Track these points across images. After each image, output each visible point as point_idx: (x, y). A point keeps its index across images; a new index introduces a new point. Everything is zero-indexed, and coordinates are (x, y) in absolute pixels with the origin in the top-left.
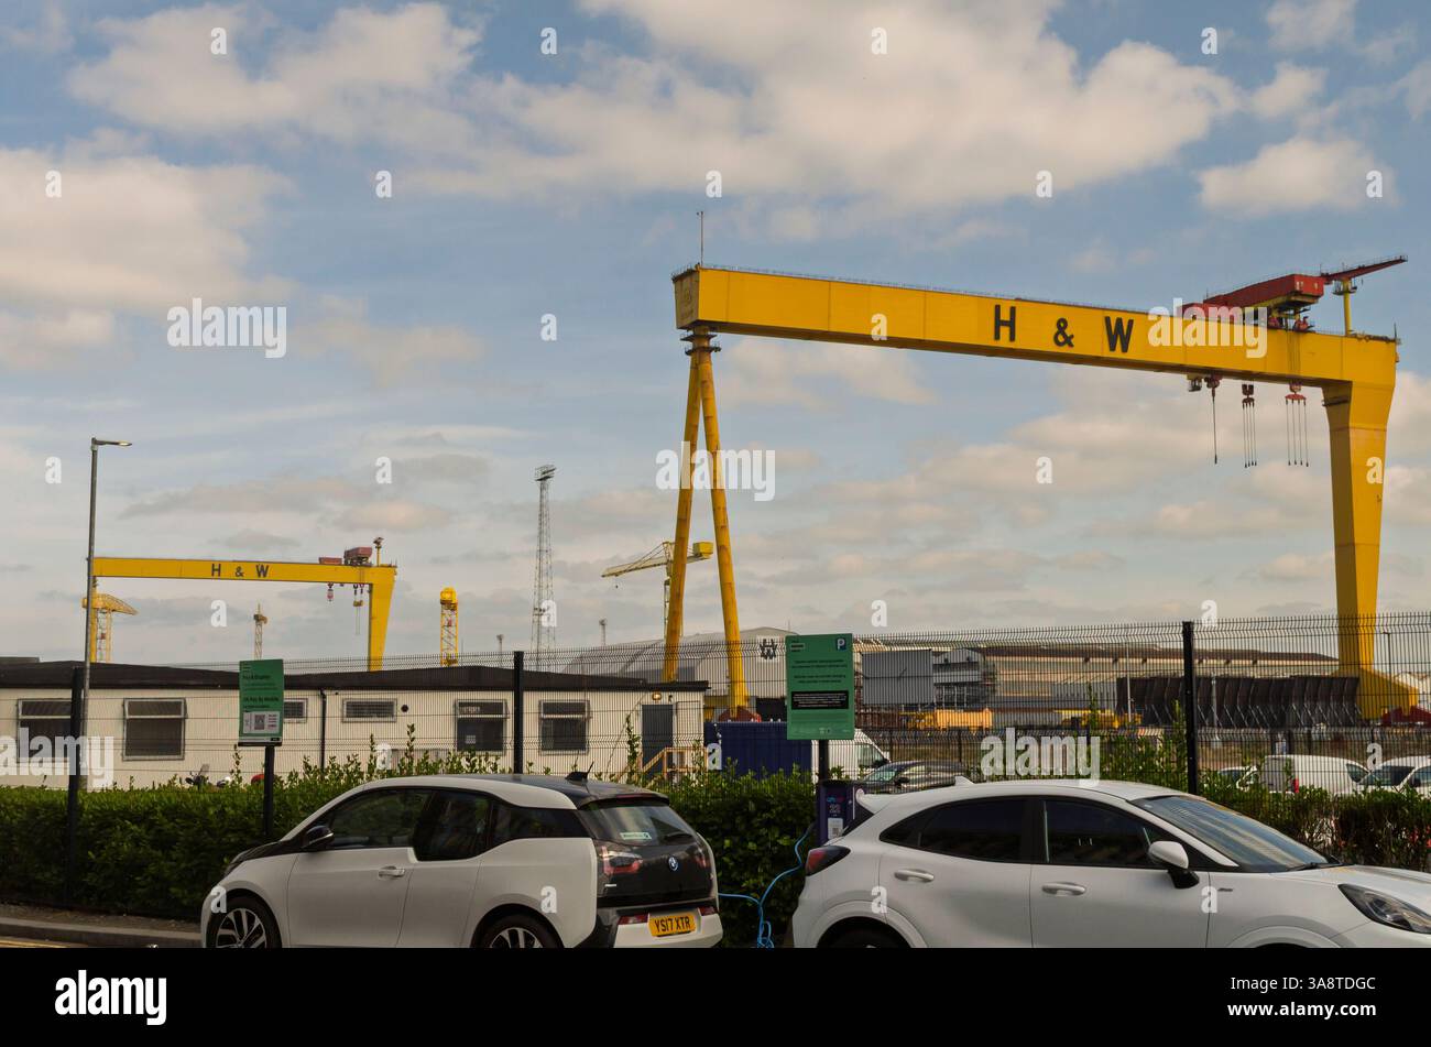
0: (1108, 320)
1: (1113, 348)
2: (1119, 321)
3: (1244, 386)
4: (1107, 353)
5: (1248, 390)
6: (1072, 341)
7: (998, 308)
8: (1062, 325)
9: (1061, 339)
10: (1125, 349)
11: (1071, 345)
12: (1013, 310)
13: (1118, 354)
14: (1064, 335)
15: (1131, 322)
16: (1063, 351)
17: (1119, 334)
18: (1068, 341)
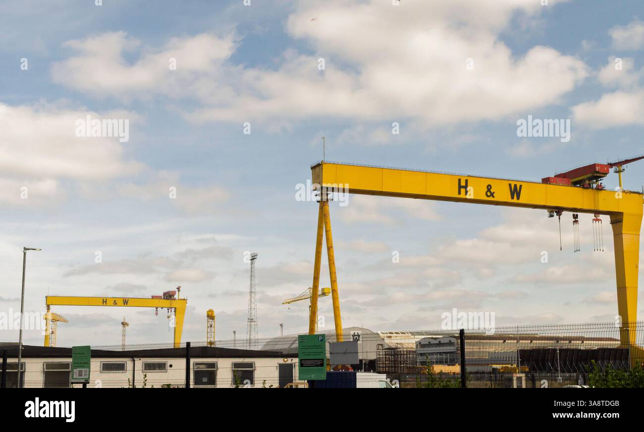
0: (510, 185)
1: (513, 198)
2: (515, 186)
3: (574, 215)
4: (510, 200)
5: (575, 217)
6: (494, 195)
7: (460, 180)
8: (489, 188)
9: (489, 194)
10: (518, 198)
11: (493, 197)
12: (466, 181)
13: (515, 200)
14: (490, 192)
15: (521, 186)
16: (489, 199)
17: (515, 191)
18: (492, 195)
